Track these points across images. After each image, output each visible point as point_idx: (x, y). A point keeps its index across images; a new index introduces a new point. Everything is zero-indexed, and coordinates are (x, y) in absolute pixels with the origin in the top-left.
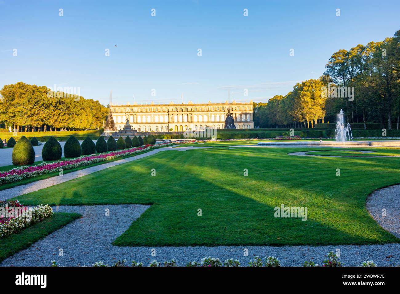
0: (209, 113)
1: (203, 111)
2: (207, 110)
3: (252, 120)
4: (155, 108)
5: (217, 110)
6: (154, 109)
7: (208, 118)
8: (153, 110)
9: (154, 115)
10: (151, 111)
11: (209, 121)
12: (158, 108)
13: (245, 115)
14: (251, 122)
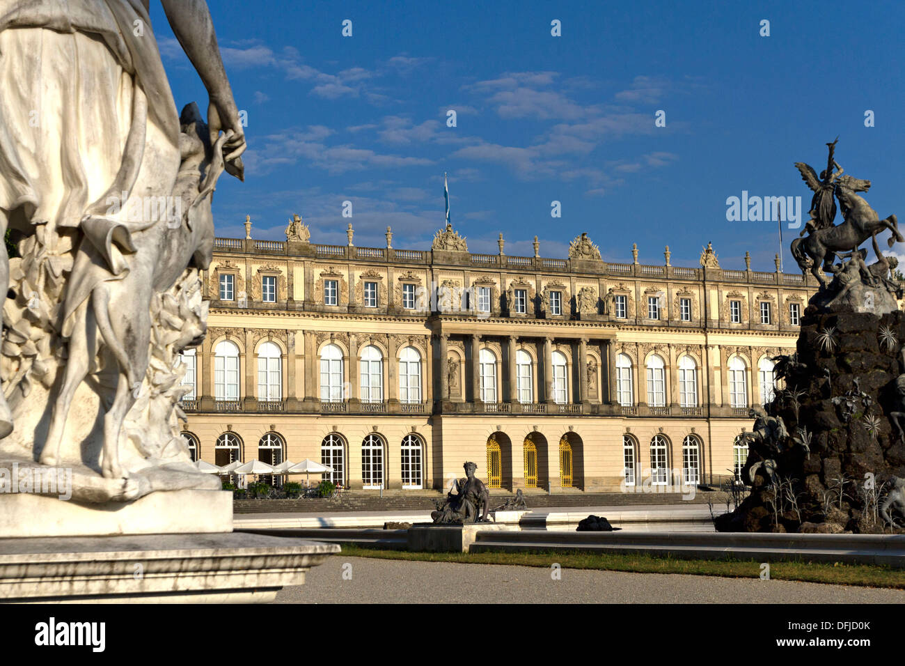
0: (714, 338)
1: (668, 324)
2: (697, 314)
4: (317, 277)
5: (756, 318)
6: (308, 283)
7: (702, 374)
8: (299, 296)
9: (314, 338)
10: (291, 299)
11: (715, 405)
12: (346, 279)
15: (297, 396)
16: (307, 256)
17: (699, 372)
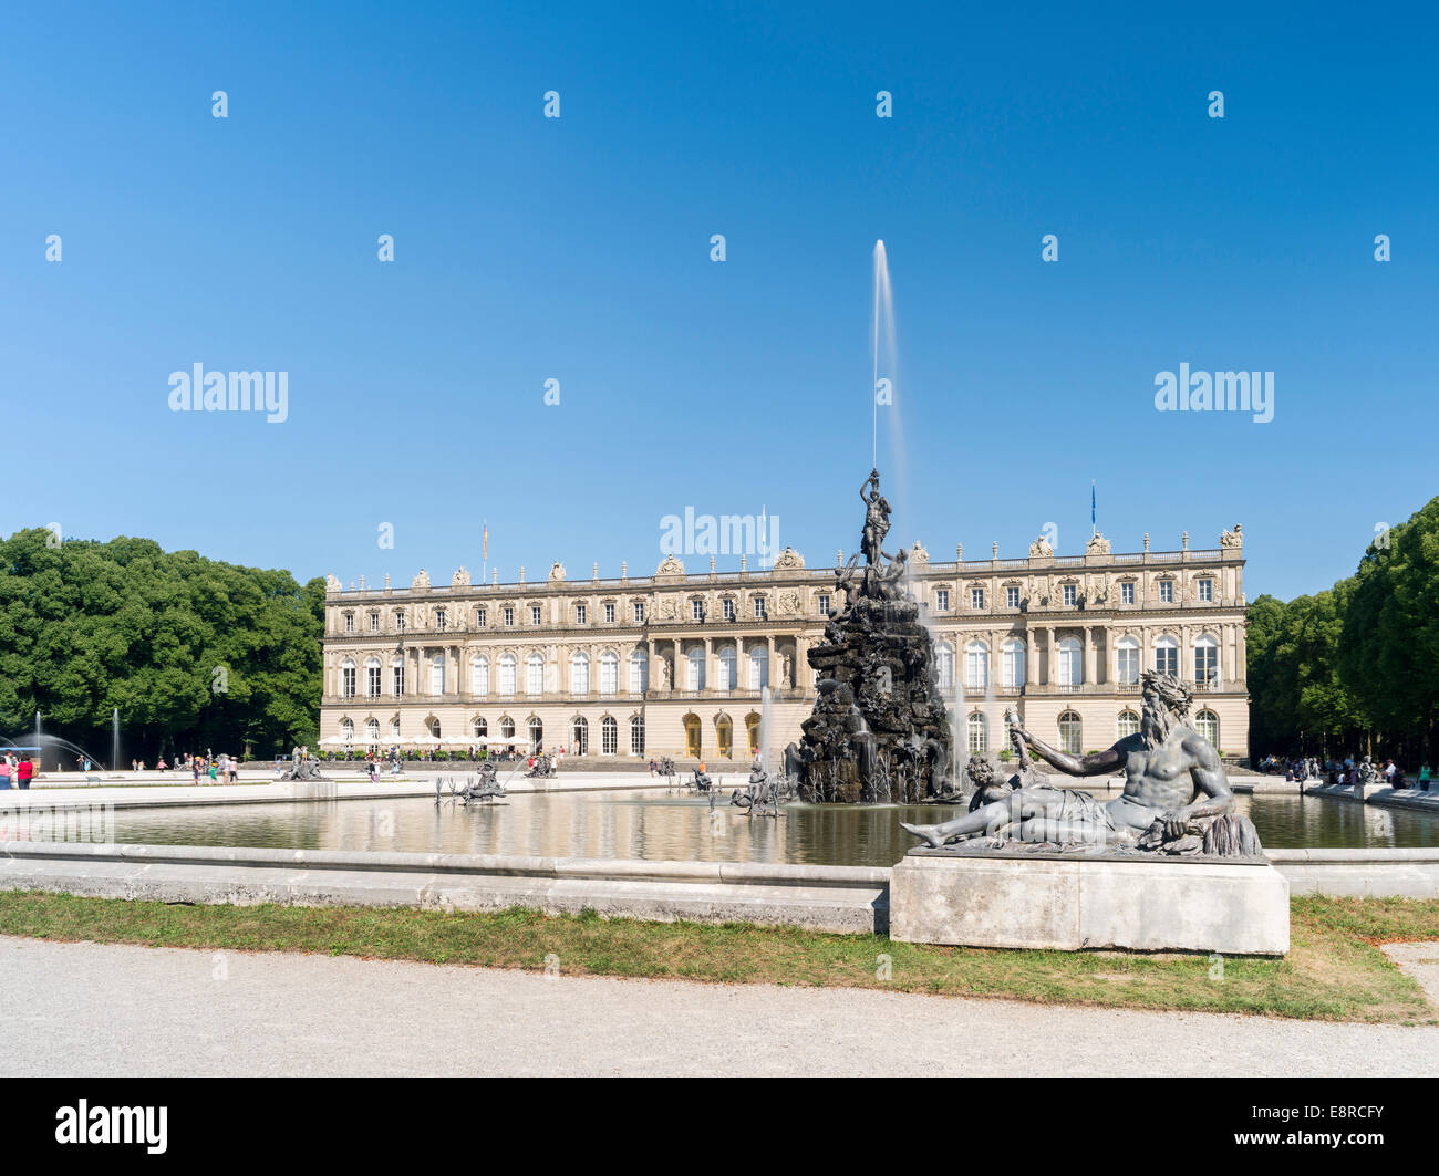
4: (568, 606)
10: (549, 624)
13: (1181, 637)
14: (1232, 689)
15: (554, 692)
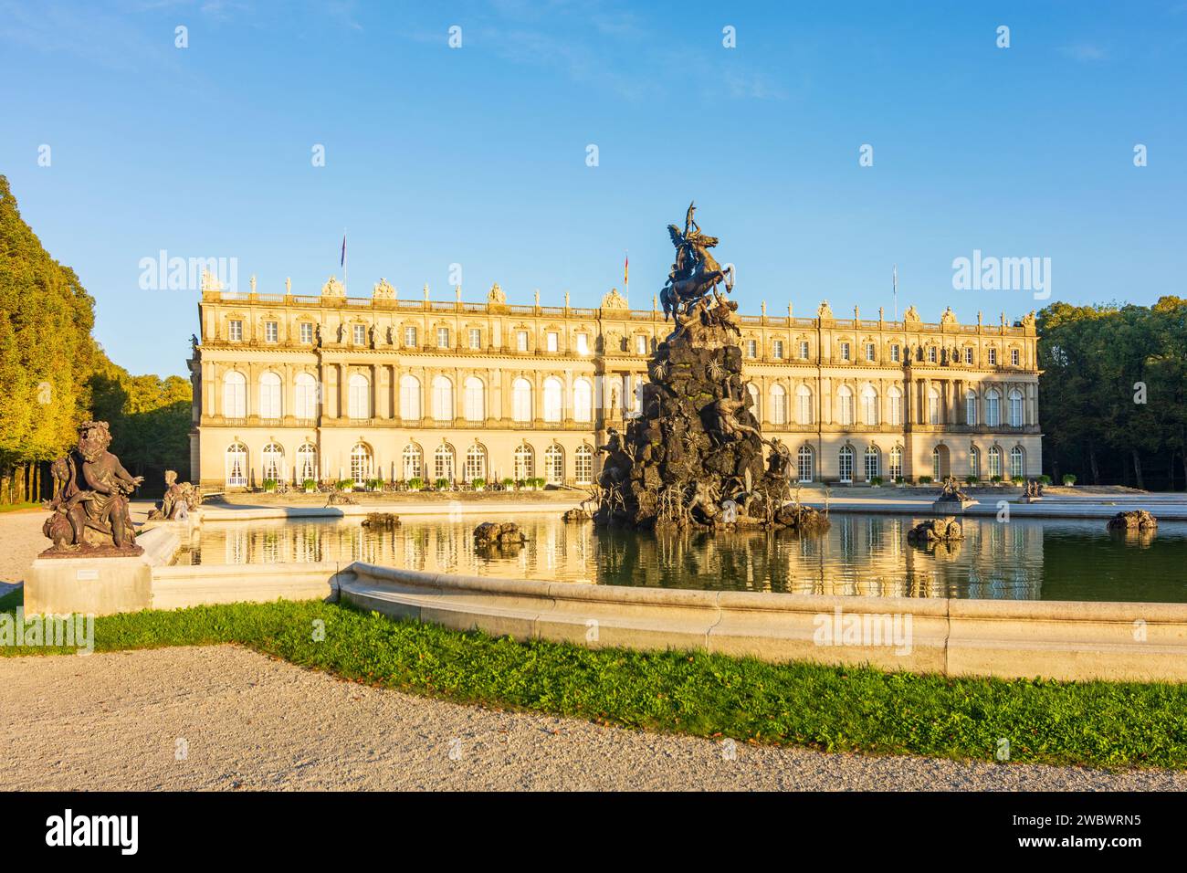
0: (826, 372)
1: (790, 361)
2: (813, 354)
3: (1034, 419)
4: (512, 329)
5: (862, 356)
6: (504, 334)
7: (816, 399)
8: (497, 344)
9: (509, 375)
10: (491, 346)
11: (825, 423)
12: (533, 330)
13: (1002, 391)
14: (1032, 430)
15: (496, 417)
16: (503, 314)
17: (814, 398)
